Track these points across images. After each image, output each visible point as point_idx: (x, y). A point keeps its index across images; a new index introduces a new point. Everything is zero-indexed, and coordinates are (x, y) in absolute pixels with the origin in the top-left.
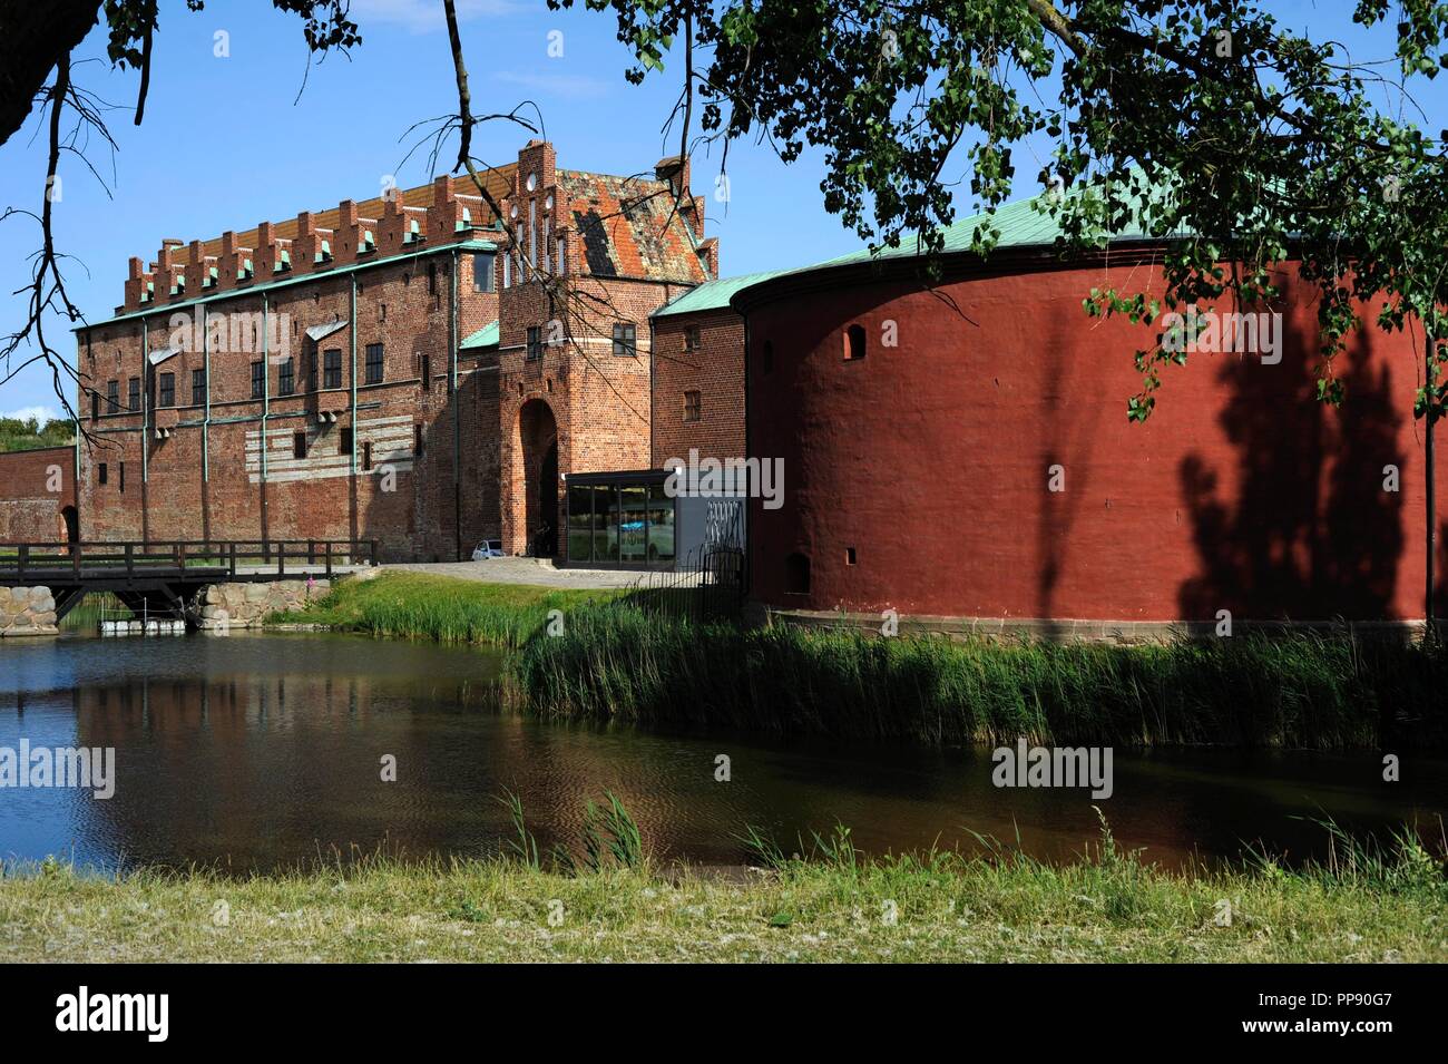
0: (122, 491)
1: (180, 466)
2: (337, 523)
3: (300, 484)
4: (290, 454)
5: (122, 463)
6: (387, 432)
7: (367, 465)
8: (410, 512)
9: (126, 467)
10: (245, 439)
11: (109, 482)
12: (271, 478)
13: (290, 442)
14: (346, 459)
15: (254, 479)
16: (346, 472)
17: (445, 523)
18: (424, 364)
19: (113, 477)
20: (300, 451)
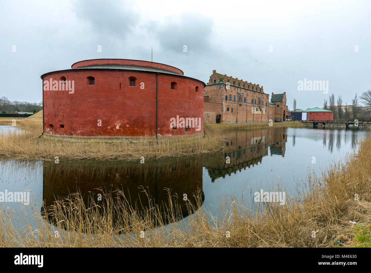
0: (232, 112)
1: (243, 110)
2: (260, 118)
3: (257, 114)
4: (256, 110)
5: (232, 108)
6: (264, 110)
7: (262, 113)
8: (265, 117)
9: (233, 109)
10: (251, 108)
11: (229, 111)
12: (255, 113)
13: (256, 109)
14: (261, 112)
15: (252, 113)
16: (261, 113)
17: (268, 119)
18: (266, 104)
19: (230, 110)
20: (257, 110)
